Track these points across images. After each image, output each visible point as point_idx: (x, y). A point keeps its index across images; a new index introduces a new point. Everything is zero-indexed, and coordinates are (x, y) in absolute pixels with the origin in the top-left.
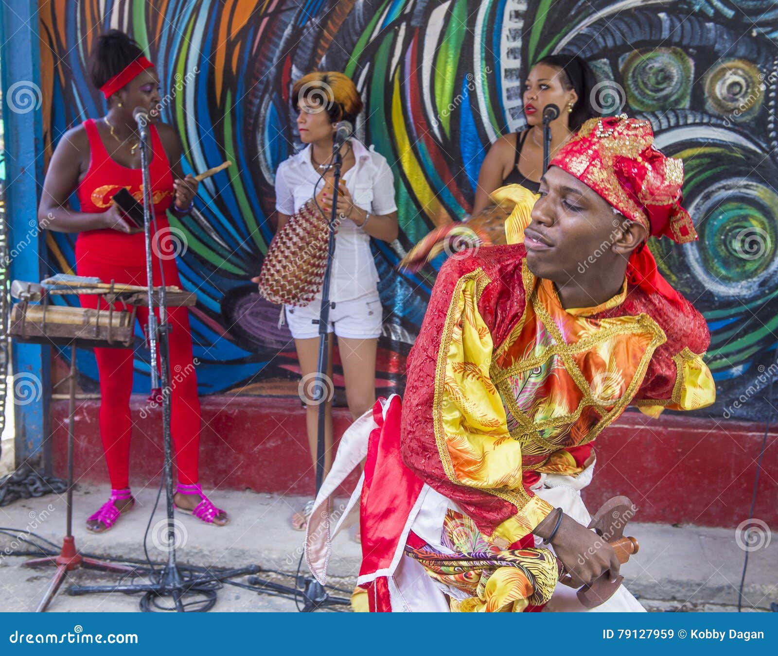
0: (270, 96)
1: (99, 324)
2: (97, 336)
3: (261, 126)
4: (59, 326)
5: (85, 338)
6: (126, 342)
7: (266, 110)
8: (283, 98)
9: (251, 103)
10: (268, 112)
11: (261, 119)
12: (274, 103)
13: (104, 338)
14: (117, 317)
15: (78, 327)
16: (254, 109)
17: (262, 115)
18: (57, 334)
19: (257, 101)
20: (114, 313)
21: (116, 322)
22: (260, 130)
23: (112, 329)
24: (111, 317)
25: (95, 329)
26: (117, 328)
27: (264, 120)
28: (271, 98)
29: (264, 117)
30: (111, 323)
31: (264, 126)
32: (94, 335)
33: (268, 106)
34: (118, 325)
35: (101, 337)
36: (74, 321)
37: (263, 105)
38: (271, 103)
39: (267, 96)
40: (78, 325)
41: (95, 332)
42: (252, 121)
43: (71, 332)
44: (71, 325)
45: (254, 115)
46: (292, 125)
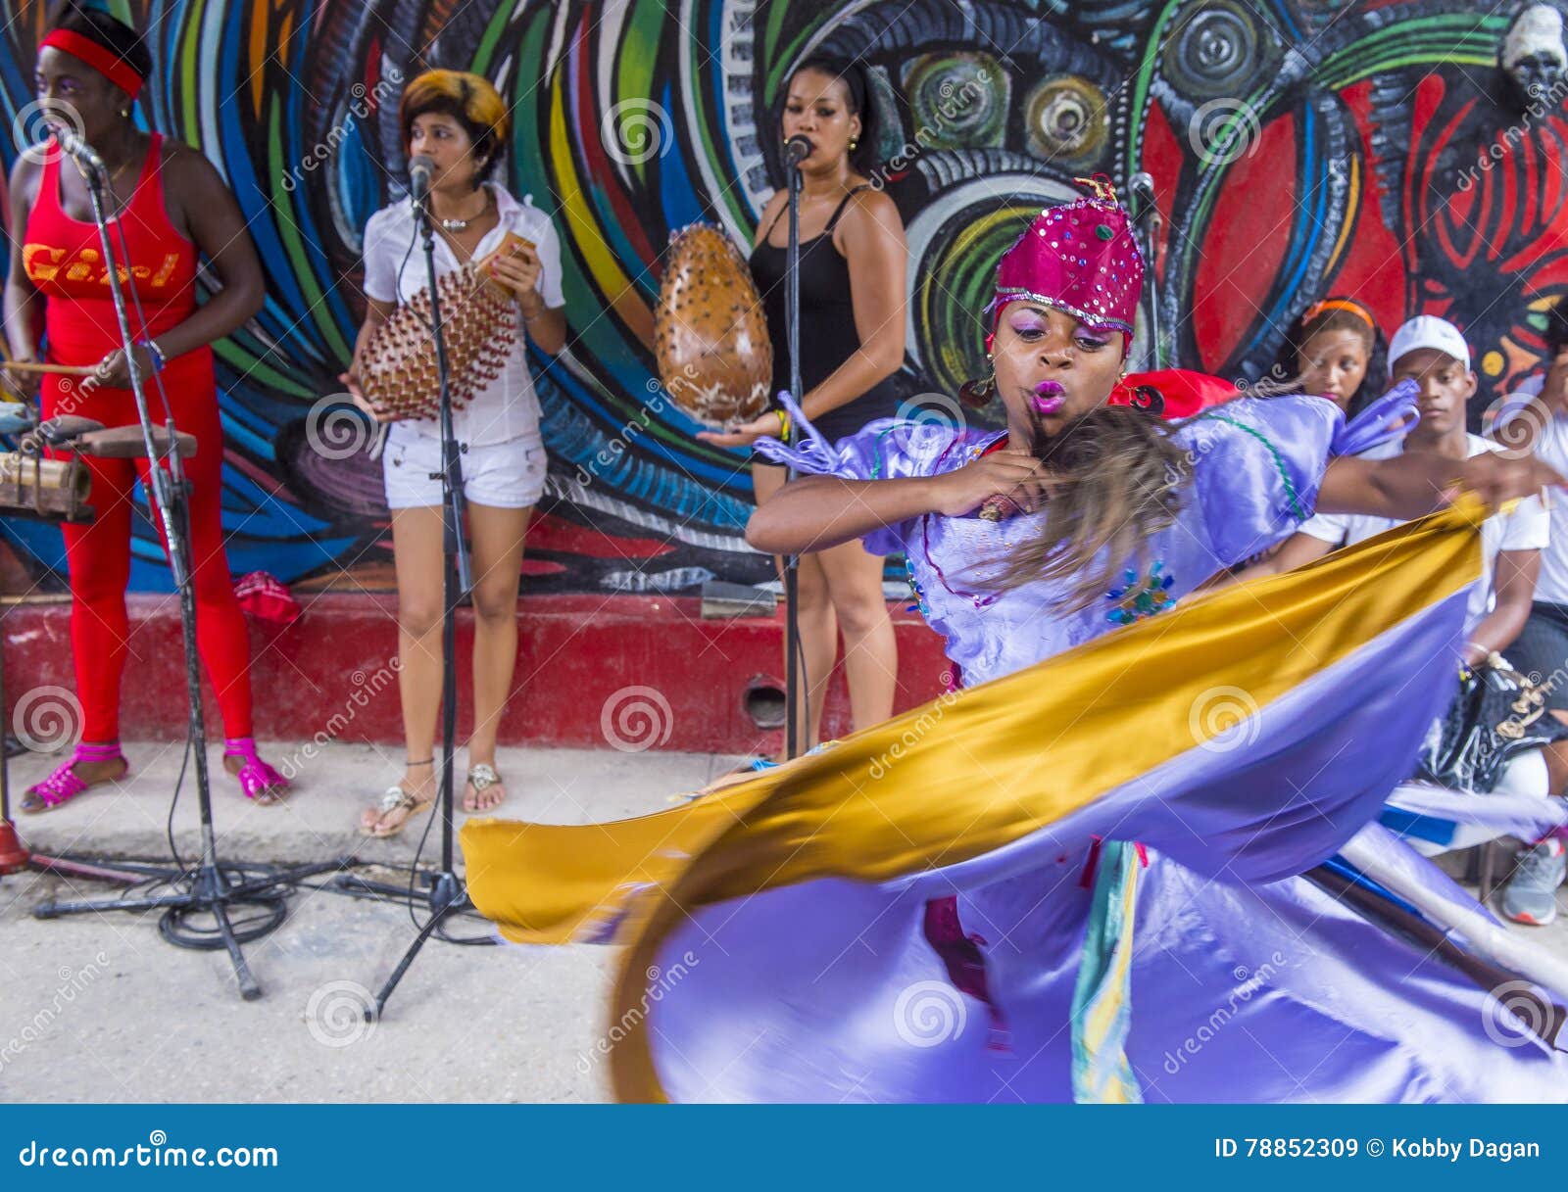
0: (347, 104)
1: (23, 483)
2: (21, 502)
5: (1, 504)
6: (68, 513)
9: (315, 115)
13: (31, 506)
14: (51, 472)
16: (320, 126)
19: (325, 113)
20: (45, 465)
21: (51, 478)
23: (42, 491)
24: (38, 470)
25: (16, 490)
26: (54, 490)
30: (38, 481)
31: (338, 154)
32: (16, 500)
34: (57, 486)
35: (26, 505)
37: (336, 120)
39: (341, 105)
41: (16, 496)
45: (319, 135)
46: (385, 154)
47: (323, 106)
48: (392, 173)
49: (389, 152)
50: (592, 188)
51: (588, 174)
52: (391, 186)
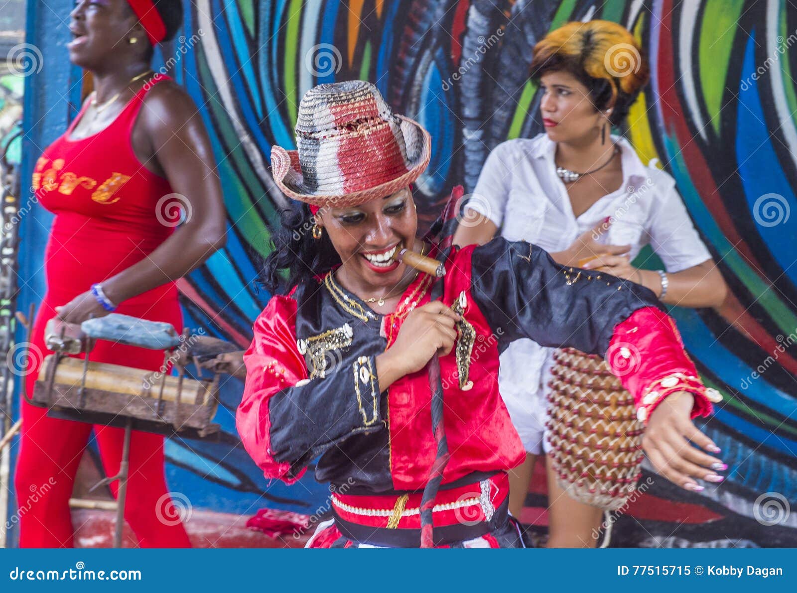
0: (433, 52)
1: (164, 398)
2: (160, 415)
3: (414, 100)
4: (105, 395)
5: (141, 418)
6: (201, 430)
7: (424, 75)
8: (453, 57)
9: (402, 64)
10: (428, 78)
11: (416, 89)
12: (438, 65)
13: (169, 421)
14: (190, 389)
15: (134, 400)
16: (406, 73)
17: (416, 83)
18: (100, 408)
19: (411, 61)
20: (186, 382)
21: (189, 396)
22: (413, 106)
23: (181, 407)
24: (180, 387)
25: (156, 404)
26: (190, 406)
27: (420, 91)
28: (433, 58)
29: (421, 86)
30: (179, 397)
31: (419, 99)
32: (155, 414)
33: (427, 69)
34: (193, 402)
35: (164, 419)
36: (128, 389)
37: (421, 68)
38: (433, 64)
39: (427, 53)
40: (133, 396)
41: (157, 409)
42: (401, 92)
43: (121, 406)
44: (123, 395)
45: (404, 82)
46: (463, 100)
47: (409, 53)
48: (468, 119)
49: (468, 99)
50: (665, 137)
51: (661, 124)
52: (465, 131)
